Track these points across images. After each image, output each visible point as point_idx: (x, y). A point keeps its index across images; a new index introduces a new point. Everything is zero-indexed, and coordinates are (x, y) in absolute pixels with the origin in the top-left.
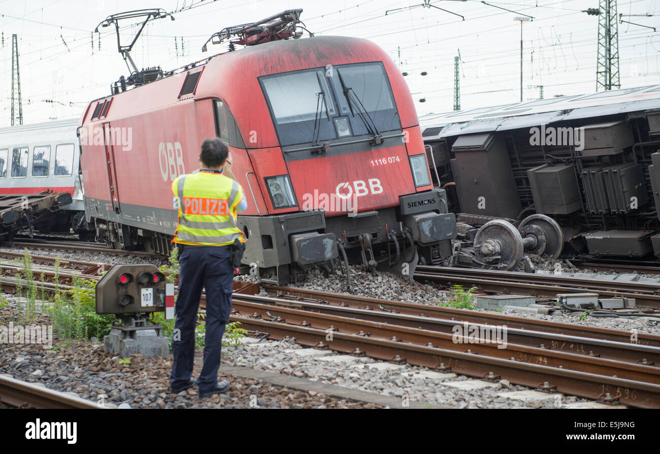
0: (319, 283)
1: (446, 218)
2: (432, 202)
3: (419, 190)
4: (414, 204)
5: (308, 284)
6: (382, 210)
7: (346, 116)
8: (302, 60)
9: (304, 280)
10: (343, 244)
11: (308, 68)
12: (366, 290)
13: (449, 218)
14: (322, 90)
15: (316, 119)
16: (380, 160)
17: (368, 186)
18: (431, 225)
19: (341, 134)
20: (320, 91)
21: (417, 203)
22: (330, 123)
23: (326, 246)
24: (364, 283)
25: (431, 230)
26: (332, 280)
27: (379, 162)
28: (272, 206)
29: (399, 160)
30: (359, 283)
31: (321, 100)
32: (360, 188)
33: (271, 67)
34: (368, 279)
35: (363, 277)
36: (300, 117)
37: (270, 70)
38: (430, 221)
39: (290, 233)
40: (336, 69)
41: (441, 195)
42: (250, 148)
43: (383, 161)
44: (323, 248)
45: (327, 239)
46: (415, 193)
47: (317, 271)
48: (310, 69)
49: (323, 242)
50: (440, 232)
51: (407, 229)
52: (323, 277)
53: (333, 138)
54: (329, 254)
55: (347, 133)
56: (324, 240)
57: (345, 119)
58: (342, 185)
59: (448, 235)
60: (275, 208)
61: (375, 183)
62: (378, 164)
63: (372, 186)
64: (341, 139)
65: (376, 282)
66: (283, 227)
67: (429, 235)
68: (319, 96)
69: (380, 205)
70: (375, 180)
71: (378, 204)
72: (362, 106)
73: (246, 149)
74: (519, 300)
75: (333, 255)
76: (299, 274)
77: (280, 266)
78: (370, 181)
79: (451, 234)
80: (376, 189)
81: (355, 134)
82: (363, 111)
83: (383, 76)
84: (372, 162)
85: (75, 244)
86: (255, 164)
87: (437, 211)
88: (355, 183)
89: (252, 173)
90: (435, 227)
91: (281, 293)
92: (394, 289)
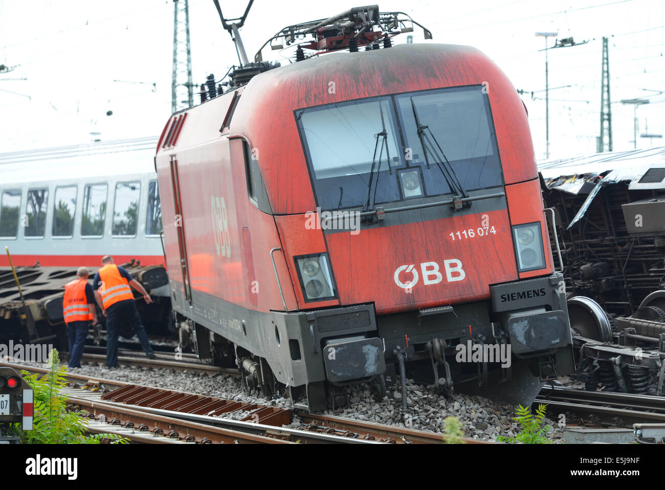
0: (364, 409)
1: (550, 318)
2: (540, 293)
3: (522, 276)
4: (511, 297)
5: (349, 410)
6: (462, 306)
7: (418, 167)
8: (361, 84)
9: (344, 405)
10: (404, 354)
11: (367, 96)
12: (428, 421)
13: (555, 317)
14: (384, 130)
15: (372, 173)
16: (465, 232)
17: (442, 270)
18: (527, 328)
19: (408, 193)
20: (381, 131)
21: (516, 295)
22: (393, 179)
23: (366, 356)
24: (429, 410)
25: (527, 335)
26: (384, 405)
27: (463, 235)
28: (302, 299)
29: (494, 232)
30: (421, 410)
31: (380, 144)
32: (430, 273)
33: (315, 96)
34: (439, 405)
35: (429, 402)
36: (351, 168)
37: (313, 100)
38: (526, 322)
39: (322, 337)
40: (410, 98)
41: (553, 283)
42: (277, 213)
43: (470, 234)
44: (362, 359)
45: (369, 346)
46: (516, 281)
47: (367, 393)
48: (371, 97)
49: (362, 350)
50: (541, 338)
51: (503, 333)
52: (372, 401)
53: (395, 199)
54: (371, 368)
55: (418, 192)
56: (364, 348)
57: (416, 172)
58: (403, 268)
59: (553, 342)
60: (307, 300)
61: (453, 265)
62: (460, 238)
63: (449, 270)
64: (407, 201)
65: (450, 409)
66: (311, 328)
67: (524, 343)
68: (378, 138)
69: (458, 298)
70: (454, 261)
71: (456, 296)
72: (442, 152)
73: (273, 215)
74: (617, 434)
75: (378, 368)
76: (338, 396)
77: (309, 384)
78: (447, 263)
79: (558, 341)
80: (455, 274)
81: (429, 194)
82: (444, 160)
83: (484, 107)
84: (452, 234)
85: (162, 356)
86: (283, 236)
87: (548, 308)
88: (424, 266)
89: (280, 249)
90: (533, 330)
91: (313, 423)
92: (475, 421)
